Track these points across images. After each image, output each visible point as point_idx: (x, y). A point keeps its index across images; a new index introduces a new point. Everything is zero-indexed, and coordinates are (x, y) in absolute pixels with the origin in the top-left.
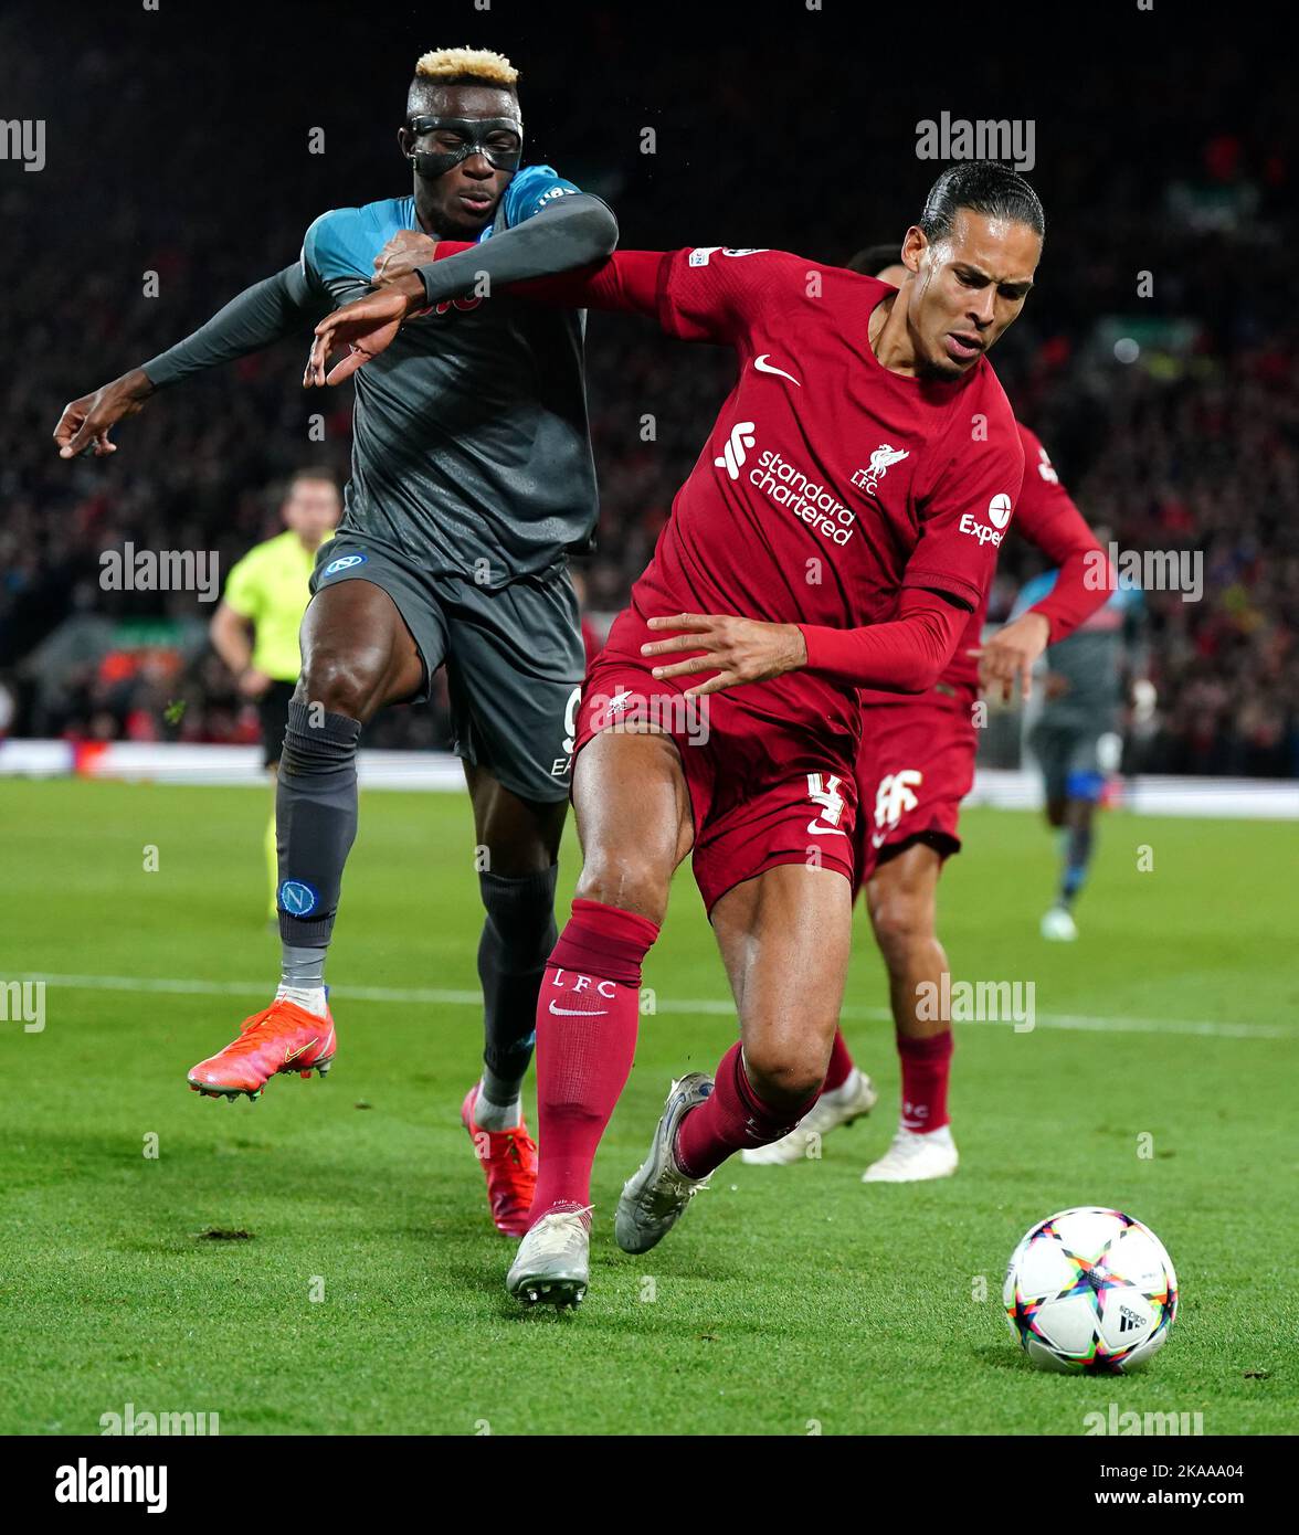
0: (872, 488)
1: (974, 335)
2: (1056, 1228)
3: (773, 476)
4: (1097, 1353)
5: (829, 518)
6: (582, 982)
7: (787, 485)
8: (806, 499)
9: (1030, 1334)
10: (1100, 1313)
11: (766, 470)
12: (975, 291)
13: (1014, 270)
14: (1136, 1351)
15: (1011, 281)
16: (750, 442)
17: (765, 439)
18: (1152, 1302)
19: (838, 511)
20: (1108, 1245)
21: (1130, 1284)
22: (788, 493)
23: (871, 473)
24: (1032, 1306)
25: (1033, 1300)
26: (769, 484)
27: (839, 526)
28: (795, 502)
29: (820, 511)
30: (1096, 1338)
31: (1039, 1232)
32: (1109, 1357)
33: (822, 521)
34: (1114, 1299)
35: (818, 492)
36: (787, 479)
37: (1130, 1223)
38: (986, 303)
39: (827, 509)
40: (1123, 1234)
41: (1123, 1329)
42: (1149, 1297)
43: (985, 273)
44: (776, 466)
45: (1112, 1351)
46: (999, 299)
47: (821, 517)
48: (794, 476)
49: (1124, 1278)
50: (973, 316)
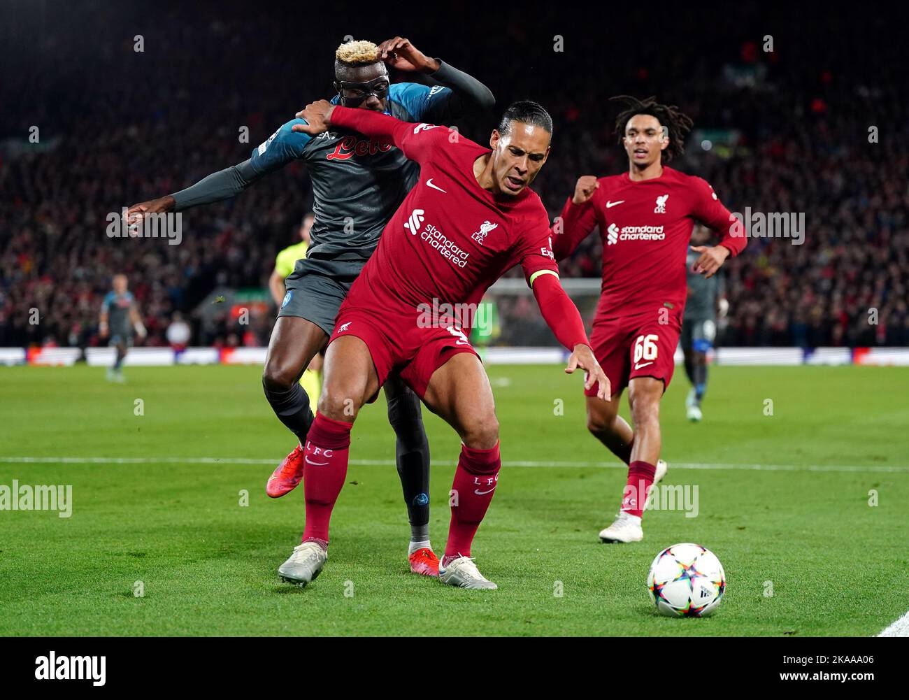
0: (481, 241)
1: (519, 177)
2: (672, 551)
3: (432, 236)
4: (690, 607)
5: (456, 256)
6: (317, 450)
7: (437, 240)
8: (446, 247)
9: (660, 598)
10: (692, 589)
11: (428, 233)
12: (518, 158)
13: (535, 148)
14: (707, 607)
15: (534, 153)
16: (422, 219)
17: (428, 219)
18: (715, 585)
19: (460, 253)
20: (696, 559)
21: (705, 576)
22: (438, 244)
23: (481, 234)
24: (661, 585)
25: (662, 582)
26: (430, 239)
27: (461, 259)
28: (441, 248)
29: (452, 253)
30: (690, 600)
31: (665, 553)
32: (695, 609)
33: (453, 257)
34: (698, 582)
35: (451, 244)
36: (438, 237)
37: (705, 551)
38: (523, 163)
39: (455, 252)
40: (702, 554)
41: (702, 596)
42: (713, 583)
43: (522, 149)
44: (433, 232)
45: (697, 607)
46: (530, 161)
47: (452, 255)
48: (441, 236)
49: (703, 573)
50: (517, 169)
